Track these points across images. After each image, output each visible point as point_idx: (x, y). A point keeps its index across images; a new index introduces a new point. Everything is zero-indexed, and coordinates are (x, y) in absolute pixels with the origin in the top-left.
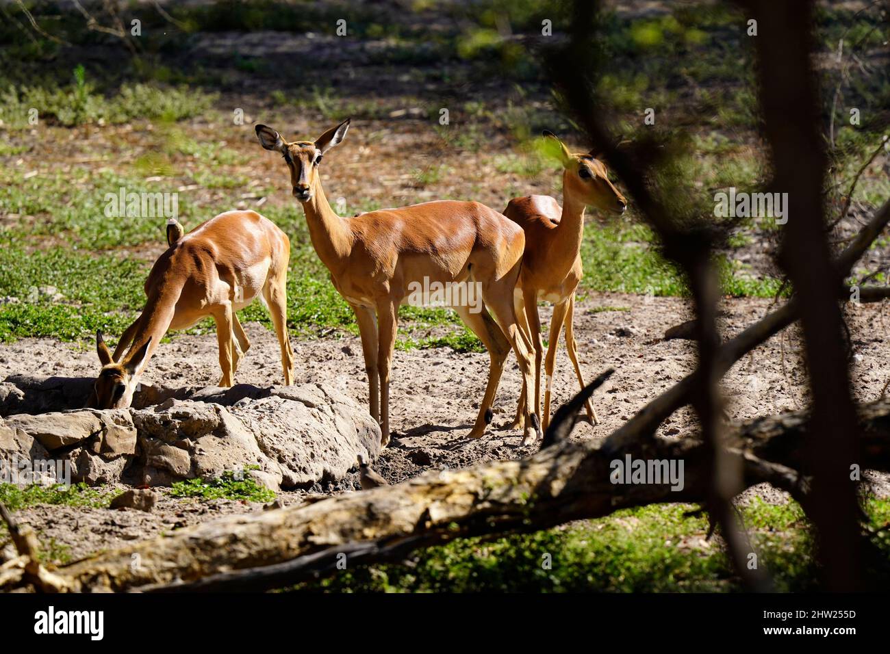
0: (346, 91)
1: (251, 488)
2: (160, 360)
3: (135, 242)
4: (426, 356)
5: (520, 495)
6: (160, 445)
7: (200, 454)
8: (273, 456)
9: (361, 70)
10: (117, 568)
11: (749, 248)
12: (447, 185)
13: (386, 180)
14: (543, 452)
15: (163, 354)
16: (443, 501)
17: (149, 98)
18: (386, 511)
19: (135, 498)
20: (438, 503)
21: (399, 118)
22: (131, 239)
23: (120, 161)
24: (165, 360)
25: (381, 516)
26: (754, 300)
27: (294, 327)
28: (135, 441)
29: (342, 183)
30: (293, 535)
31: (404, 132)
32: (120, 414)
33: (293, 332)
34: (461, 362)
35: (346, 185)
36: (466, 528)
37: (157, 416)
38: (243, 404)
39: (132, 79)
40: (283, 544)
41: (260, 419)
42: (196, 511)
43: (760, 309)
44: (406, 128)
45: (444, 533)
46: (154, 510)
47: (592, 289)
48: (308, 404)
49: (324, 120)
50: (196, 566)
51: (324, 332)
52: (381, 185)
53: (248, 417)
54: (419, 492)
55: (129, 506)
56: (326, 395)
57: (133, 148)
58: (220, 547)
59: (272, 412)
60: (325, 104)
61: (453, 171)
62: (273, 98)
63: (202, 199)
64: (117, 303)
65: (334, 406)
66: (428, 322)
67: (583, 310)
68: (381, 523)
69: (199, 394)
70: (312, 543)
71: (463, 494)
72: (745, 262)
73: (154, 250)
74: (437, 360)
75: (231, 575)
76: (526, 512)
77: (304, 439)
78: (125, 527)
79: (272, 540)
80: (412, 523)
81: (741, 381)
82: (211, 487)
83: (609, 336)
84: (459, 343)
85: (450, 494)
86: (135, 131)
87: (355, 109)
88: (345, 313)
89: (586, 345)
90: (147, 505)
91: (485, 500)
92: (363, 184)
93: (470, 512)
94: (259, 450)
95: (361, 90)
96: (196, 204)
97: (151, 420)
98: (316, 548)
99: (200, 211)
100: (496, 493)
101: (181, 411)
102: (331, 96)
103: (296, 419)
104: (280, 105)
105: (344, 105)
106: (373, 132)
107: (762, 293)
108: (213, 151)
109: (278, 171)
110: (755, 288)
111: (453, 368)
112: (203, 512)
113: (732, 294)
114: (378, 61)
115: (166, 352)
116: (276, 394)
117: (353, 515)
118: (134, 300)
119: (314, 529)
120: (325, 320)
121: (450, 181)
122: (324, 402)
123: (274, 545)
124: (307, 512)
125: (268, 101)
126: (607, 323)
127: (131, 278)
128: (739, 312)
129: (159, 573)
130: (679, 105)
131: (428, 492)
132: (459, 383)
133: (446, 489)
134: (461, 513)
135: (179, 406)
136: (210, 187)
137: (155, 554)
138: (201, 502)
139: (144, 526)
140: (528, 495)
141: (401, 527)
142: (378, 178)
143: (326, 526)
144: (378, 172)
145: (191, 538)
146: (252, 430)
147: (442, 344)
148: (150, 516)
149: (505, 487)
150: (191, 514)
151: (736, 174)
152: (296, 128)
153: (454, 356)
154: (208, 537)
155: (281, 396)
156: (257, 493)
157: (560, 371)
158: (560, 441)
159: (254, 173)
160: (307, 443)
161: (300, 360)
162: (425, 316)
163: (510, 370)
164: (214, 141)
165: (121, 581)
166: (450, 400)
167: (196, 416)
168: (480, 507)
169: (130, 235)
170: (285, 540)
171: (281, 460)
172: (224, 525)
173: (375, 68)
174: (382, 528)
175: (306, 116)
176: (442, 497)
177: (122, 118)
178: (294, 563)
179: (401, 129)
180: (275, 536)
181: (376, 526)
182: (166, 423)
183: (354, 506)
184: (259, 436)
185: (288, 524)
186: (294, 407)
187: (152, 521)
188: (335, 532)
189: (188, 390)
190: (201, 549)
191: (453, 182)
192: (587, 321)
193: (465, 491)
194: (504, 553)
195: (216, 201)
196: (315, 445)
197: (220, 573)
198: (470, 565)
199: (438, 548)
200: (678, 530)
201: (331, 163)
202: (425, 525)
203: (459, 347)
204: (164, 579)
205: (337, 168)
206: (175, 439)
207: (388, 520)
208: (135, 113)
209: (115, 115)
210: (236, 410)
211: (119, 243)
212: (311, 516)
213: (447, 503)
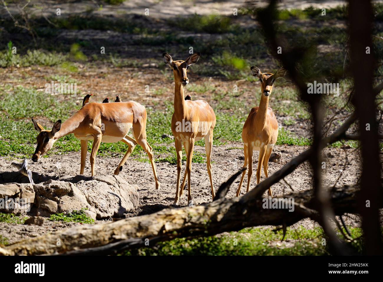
0: (124, 55)
1: (84, 218)
2: (44, 165)
3: (32, 116)
4: (158, 166)
5: (204, 220)
6: (45, 199)
7: (62, 204)
8: (93, 205)
9: (130, 47)
10: (30, 247)
11: (294, 126)
12: (166, 96)
13: (140, 93)
14: (214, 202)
15: (45, 162)
16: (171, 222)
17: (39, 56)
18: (147, 225)
19: (35, 220)
20: (169, 223)
21: (146, 67)
22: (31, 115)
23: (26, 82)
24: (46, 165)
25: (144, 228)
26: (297, 147)
27: (101, 152)
28: (34, 197)
29: (121, 94)
30: (107, 235)
31: (148, 73)
32: (28, 186)
33: (101, 155)
34: (173, 168)
35: (123, 95)
36: (180, 234)
37: (44, 187)
38: (81, 183)
39: (32, 48)
40: (102, 238)
41: (88, 189)
42: (61, 226)
43: (300, 150)
44: (149, 71)
45: (171, 236)
46: (43, 225)
47: (228, 140)
48: (109, 184)
49: (114, 67)
50: (64, 247)
51: (114, 155)
52: (138, 95)
53: (83, 188)
54: (161, 218)
55: (33, 223)
56: (116, 180)
57: (31, 77)
58: (75, 239)
59: (93, 187)
60: (115, 61)
61: (169, 90)
62: (92, 57)
63: (61, 99)
64: (25, 140)
65: (120, 185)
66: (159, 152)
67: (225, 148)
68: (144, 230)
69: (61, 178)
70: (114, 239)
71: (179, 219)
72: (292, 131)
73: (40, 120)
74: (163, 167)
75: (79, 251)
76: (206, 228)
77: (107, 198)
78: (31, 232)
79: (97, 237)
80: (157, 231)
81: (292, 179)
82: (67, 217)
83: (236, 159)
84: (172, 161)
85: (174, 219)
86: (33, 70)
87: (127, 63)
88: (123, 147)
89: (226, 163)
90: (40, 223)
91: (189, 222)
92: (130, 94)
93: (182, 227)
94: (87, 202)
95: (130, 55)
96: (58, 101)
97: (41, 188)
98: (116, 240)
99: (60, 104)
100: (194, 219)
101: (55, 185)
102: (118, 57)
103: (104, 190)
104: (95, 60)
105: (123, 61)
106: (135, 73)
107: (300, 144)
108: (66, 79)
109: (94, 88)
110: (297, 141)
111: (170, 171)
112: (64, 227)
113: (287, 144)
114: (137, 43)
115: (46, 161)
116: (95, 179)
117: (132, 227)
118: (33, 139)
119: (116, 232)
120: (115, 150)
121: (167, 94)
122: (115, 183)
123: (98, 239)
124: (113, 225)
125: (90, 59)
126: (235, 154)
127: (31, 130)
128: (291, 151)
129: (48, 249)
130: (266, 65)
131: (165, 218)
132: (172, 177)
133: (172, 217)
134: (178, 227)
135: (54, 183)
136: (64, 94)
137: (47, 241)
138: (62, 223)
139: (39, 232)
140: (207, 220)
141: (152, 233)
142: (136, 92)
143: (121, 231)
144: (137, 90)
145: (63, 235)
146: (85, 194)
147: (165, 161)
148: (41, 228)
149: (198, 217)
150: (59, 227)
151: (289, 95)
152: (102, 70)
153: (170, 166)
154: (70, 235)
155: (97, 180)
156: (87, 220)
157: (215, 173)
158: (222, 198)
159: (83, 89)
160: (108, 200)
161: (104, 166)
162: (157, 149)
163: (194, 172)
164: (67, 75)
165: (32, 252)
166: (168, 184)
167: (61, 187)
168: (186, 225)
169: (30, 113)
170: (103, 237)
171: (96, 207)
172: (77, 230)
173: (136, 46)
174: (144, 233)
175: (106, 66)
176: (171, 220)
177: (27, 64)
178: (106, 247)
179: (147, 72)
180: (99, 235)
181: (142, 232)
182: (48, 190)
183: (133, 223)
184: (87, 197)
185: (105, 230)
186: (103, 185)
187: (42, 230)
188: (124, 234)
189: (57, 176)
190: (67, 240)
191: (169, 95)
192: (227, 153)
193: (180, 218)
194: (195, 245)
195: (67, 100)
196: (111, 201)
197: (74, 250)
198: (181, 250)
199: (167, 242)
200: (268, 239)
201: (117, 85)
202: (162, 232)
203: (172, 162)
204: (50, 252)
205: (119, 88)
206: (51, 197)
207: (147, 229)
208: (33, 62)
209: (24, 63)
210: (78, 185)
211: (25, 116)
212: (114, 227)
213: (173, 223)
